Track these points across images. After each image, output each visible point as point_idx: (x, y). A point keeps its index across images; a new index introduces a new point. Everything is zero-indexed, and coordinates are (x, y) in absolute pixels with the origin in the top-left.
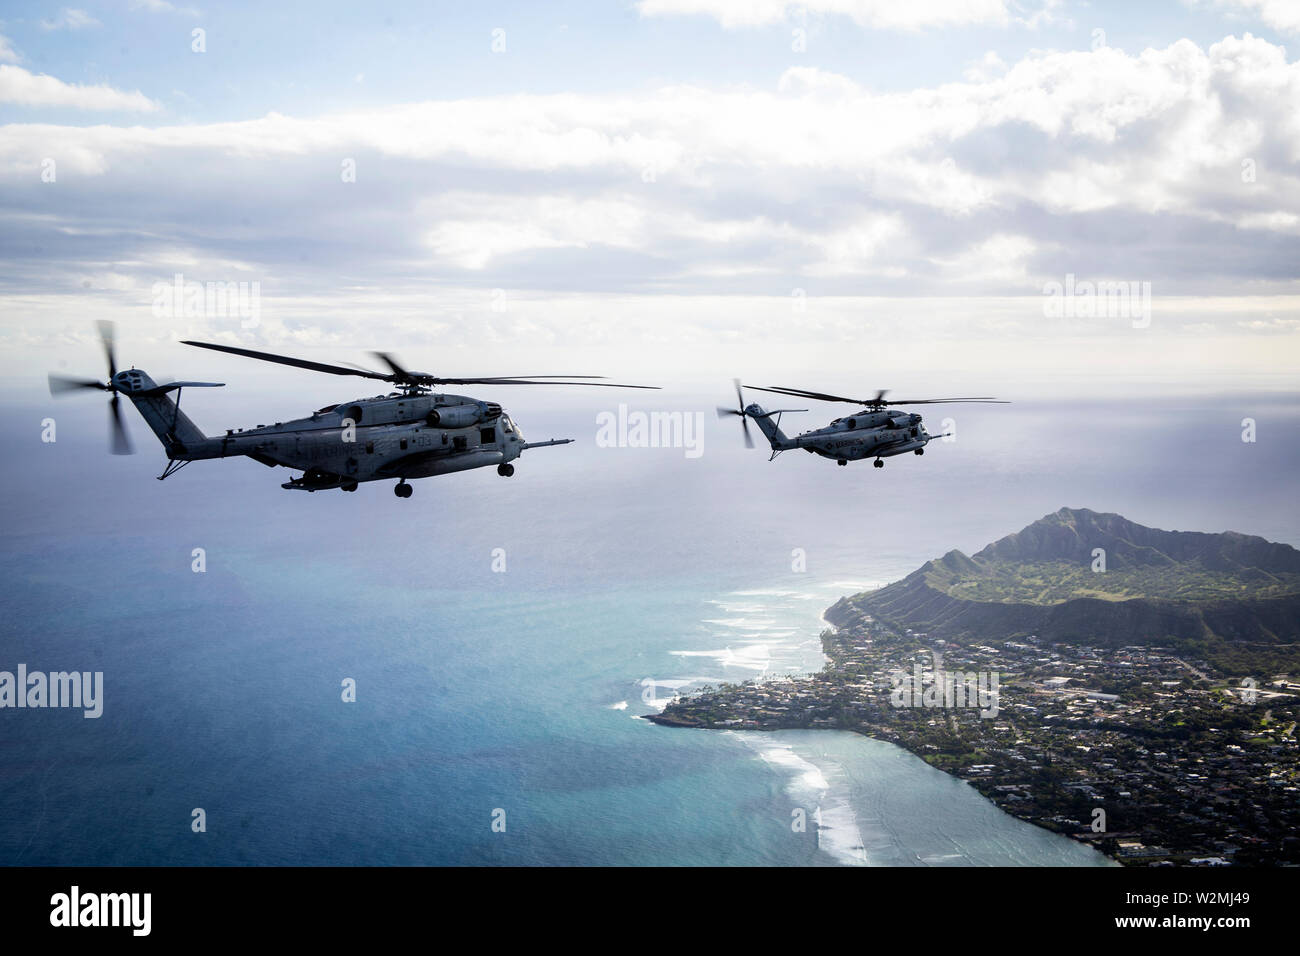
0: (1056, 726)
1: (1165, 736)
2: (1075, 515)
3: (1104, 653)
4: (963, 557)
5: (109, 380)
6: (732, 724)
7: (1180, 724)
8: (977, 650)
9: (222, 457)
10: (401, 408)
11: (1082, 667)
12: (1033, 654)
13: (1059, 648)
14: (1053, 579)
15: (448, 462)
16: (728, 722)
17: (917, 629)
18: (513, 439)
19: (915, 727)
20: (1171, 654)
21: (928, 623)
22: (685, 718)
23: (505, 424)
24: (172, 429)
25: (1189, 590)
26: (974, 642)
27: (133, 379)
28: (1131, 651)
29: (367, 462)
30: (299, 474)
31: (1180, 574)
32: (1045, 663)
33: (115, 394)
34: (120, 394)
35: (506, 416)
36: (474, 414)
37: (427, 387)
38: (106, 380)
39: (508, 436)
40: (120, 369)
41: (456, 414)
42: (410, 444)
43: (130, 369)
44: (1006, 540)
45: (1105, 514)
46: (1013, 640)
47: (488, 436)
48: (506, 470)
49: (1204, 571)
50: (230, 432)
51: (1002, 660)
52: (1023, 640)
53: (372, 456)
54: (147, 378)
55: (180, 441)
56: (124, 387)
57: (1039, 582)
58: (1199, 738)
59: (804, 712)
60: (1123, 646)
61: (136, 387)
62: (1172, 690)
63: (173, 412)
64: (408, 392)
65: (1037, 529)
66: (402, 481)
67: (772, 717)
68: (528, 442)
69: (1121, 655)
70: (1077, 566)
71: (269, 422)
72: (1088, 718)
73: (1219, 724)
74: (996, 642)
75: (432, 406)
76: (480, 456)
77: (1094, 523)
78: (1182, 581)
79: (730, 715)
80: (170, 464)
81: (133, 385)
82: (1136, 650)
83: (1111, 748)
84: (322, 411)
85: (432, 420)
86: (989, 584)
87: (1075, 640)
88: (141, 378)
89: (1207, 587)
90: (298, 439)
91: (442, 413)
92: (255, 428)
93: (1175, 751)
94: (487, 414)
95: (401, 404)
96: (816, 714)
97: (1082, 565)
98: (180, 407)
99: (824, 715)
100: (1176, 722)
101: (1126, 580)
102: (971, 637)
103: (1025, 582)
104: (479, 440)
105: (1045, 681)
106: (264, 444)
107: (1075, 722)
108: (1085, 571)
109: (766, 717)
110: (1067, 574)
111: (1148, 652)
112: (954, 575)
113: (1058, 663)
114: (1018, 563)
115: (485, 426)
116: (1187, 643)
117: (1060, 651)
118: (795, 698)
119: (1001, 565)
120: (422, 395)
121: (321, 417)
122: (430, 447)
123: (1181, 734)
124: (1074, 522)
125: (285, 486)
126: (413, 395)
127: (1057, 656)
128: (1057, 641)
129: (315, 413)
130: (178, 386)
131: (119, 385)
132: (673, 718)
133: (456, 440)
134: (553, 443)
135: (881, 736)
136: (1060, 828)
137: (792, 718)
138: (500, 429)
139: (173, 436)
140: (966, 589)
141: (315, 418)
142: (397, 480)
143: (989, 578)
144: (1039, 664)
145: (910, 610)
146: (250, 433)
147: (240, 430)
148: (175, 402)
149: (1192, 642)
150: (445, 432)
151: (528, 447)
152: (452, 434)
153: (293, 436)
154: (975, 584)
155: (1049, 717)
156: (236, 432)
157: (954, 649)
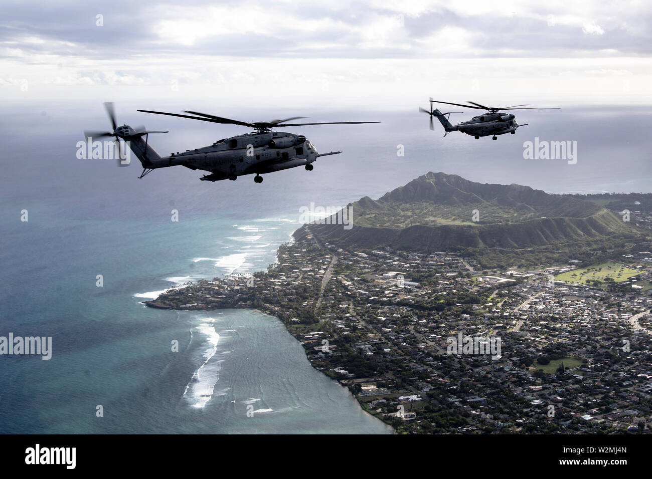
0: (375, 304)
1: (430, 309)
2: (435, 176)
3: (422, 257)
4: (370, 201)
5: (113, 131)
6: (190, 307)
7: (442, 301)
8: (357, 255)
9: (169, 166)
10: (256, 140)
11: (408, 265)
12: (385, 258)
13: (399, 253)
14: (417, 211)
15: (279, 165)
16: (188, 305)
17: (331, 243)
18: (312, 153)
19: (294, 307)
20: (458, 256)
21: (337, 239)
22: (165, 303)
23: (308, 146)
24: (145, 154)
25: (487, 217)
26: (357, 251)
27: (125, 130)
28: (437, 255)
29: (240, 166)
30: (209, 173)
31: (484, 208)
32: (390, 263)
33: (117, 137)
34: (119, 138)
35: (308, 142)
36: (292, 141)
37: (269, 129)
38: (112, 131)
39: (310, 151)
40: (119, 125)
41: (283, 142)
42: (261, 157)
43: (123, 125)
44: (397, 190)
45: (451, 175)
46: (377, 249)
47: (300, 152)
48: (309, 168)
49: (498, 206)
50: (173, 154)
51: (368, 261)
52: (383, 249)
53: (243, 163)
54: (131, 129)
55: (149, 159)
56: (121, 134)
57: (409, 213)
58: (449, 310)
59: (234, 298)
60: (434, 252)
61: (126, 134)
62: (449, 279)
63: (144, 146)
64: (260, 131)
65: (414, 184)
66: (258, 175)
67: (214, 302)
68: (319, 153)
69: (432, 257)
70: (433, 204)
71: (192, 149)
72: (393, 298)
73: (462, 301)
74: (368, 250)
75: (272, 138)
76: (296, 161)
77: (444, 180)
78: (484, 212)
79: (191, 301)
80: (144, 171)
81: (125, 133)
82: (440, 254)
83: (398, 318)
84: (218, 142)
85: (272, 145)
86: (381, 216)
87: (409, 249)
88: (129, 129)
89: (497, 215)
90: (206, 156)
91: (275, 141)
92: (185, 152)
93: (432, 319)
94: (298, 141)
95: (256, 138)
96: (241, 299)
97: (435, 204)
98: (148, 143)
99: (245, 300)
100: (440, 300)
101: (456, 211)
102: (356, 247)
103: (402, 213)
104: (295, 153)
105: (384, 275)
106: (190, 159)
107: (385, 302)
108: (436, 207)
109: (211, 302)
110: (426, 209)
111: (446, 255)
112: (363, 210)
113: (396, 263)
114: (401, 203)
115: (298, 147)
116: (467, 250)
117: (400, 256)
118: (232, 290)
119: (392, 204)
120: (266, 133)
121: (217, 146)
122: (271, 158)
123: (439, 308)
124: (434, 180)
125: (202, 179)
126: (262, 133)
127: (397, 258)
128: (399, 249)
129: (214, 143)
130: (147, 134)
131: (119, 134)
132: (159, 304)
133: (283, 154)
134: (332, 154)
135: (272, 313)
136: (336, 376)
137: (226, 302)
138: (305, 148)
139: (145, 157)
140: (367, 219)
141: (214, 146)
142: (255, 175)
143: (383, 212)
144: (386, 263)
145: (332, 231)
146: (183, 154)
147: (178, 153)
148: (145, 141)
149: (470, 249)
150: (277, 150)
151: (319, 156)
152: (282, 151)
153: (203, 155)
154: (374, 215)
155: (372, 298)
156: (176, 154)
157: (346, 255)
